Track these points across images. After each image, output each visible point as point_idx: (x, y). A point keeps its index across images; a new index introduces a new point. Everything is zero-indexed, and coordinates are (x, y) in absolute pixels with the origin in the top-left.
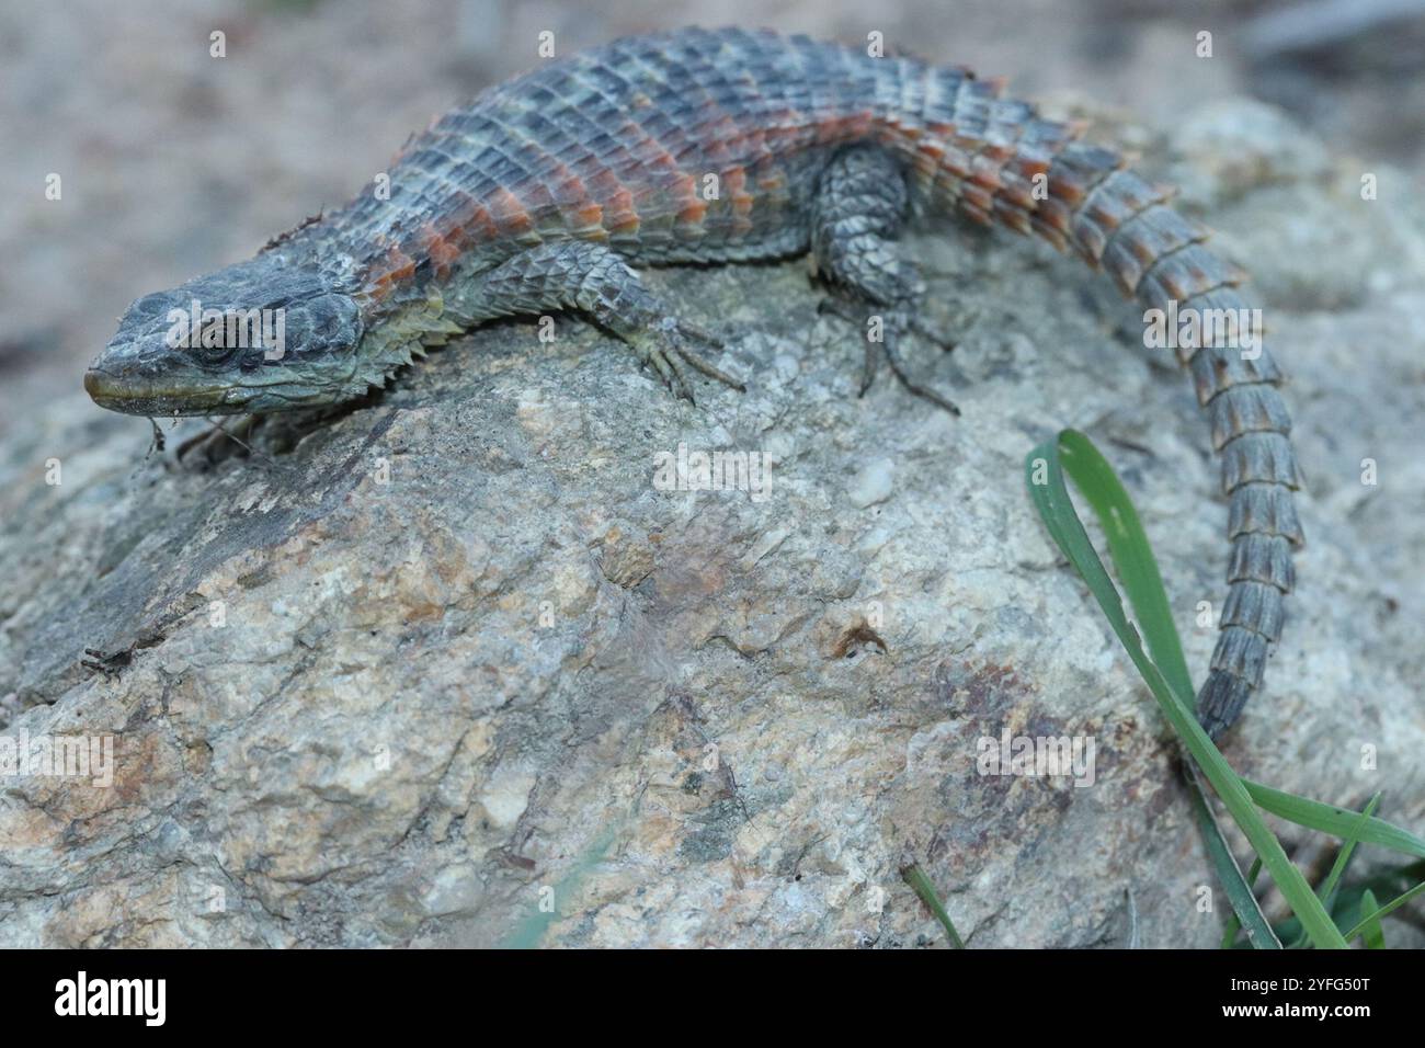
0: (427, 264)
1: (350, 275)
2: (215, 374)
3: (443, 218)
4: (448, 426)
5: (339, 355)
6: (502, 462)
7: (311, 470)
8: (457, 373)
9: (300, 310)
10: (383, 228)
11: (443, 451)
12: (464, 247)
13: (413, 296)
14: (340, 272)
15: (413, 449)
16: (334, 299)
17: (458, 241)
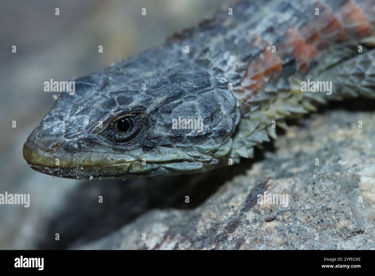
0: (292, 63)
1: (233, 72)
2: (122, 151)
3: (305, 24)
4: (306, 195)
5: (219, 140)
6: (348, 231)
7: (200, 223)
8: (311, 139)
9: (192, 102)
10: (260, 29)
11: (303, 221)
12: (322, 47)
13: (280, 86)
14: (225, 69)
15: (280, 217)
16: (219, 93)
17: (316, 43)
